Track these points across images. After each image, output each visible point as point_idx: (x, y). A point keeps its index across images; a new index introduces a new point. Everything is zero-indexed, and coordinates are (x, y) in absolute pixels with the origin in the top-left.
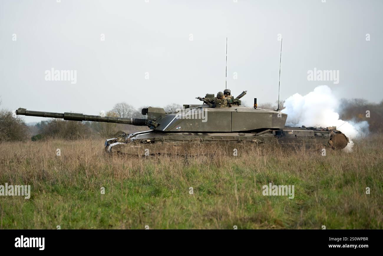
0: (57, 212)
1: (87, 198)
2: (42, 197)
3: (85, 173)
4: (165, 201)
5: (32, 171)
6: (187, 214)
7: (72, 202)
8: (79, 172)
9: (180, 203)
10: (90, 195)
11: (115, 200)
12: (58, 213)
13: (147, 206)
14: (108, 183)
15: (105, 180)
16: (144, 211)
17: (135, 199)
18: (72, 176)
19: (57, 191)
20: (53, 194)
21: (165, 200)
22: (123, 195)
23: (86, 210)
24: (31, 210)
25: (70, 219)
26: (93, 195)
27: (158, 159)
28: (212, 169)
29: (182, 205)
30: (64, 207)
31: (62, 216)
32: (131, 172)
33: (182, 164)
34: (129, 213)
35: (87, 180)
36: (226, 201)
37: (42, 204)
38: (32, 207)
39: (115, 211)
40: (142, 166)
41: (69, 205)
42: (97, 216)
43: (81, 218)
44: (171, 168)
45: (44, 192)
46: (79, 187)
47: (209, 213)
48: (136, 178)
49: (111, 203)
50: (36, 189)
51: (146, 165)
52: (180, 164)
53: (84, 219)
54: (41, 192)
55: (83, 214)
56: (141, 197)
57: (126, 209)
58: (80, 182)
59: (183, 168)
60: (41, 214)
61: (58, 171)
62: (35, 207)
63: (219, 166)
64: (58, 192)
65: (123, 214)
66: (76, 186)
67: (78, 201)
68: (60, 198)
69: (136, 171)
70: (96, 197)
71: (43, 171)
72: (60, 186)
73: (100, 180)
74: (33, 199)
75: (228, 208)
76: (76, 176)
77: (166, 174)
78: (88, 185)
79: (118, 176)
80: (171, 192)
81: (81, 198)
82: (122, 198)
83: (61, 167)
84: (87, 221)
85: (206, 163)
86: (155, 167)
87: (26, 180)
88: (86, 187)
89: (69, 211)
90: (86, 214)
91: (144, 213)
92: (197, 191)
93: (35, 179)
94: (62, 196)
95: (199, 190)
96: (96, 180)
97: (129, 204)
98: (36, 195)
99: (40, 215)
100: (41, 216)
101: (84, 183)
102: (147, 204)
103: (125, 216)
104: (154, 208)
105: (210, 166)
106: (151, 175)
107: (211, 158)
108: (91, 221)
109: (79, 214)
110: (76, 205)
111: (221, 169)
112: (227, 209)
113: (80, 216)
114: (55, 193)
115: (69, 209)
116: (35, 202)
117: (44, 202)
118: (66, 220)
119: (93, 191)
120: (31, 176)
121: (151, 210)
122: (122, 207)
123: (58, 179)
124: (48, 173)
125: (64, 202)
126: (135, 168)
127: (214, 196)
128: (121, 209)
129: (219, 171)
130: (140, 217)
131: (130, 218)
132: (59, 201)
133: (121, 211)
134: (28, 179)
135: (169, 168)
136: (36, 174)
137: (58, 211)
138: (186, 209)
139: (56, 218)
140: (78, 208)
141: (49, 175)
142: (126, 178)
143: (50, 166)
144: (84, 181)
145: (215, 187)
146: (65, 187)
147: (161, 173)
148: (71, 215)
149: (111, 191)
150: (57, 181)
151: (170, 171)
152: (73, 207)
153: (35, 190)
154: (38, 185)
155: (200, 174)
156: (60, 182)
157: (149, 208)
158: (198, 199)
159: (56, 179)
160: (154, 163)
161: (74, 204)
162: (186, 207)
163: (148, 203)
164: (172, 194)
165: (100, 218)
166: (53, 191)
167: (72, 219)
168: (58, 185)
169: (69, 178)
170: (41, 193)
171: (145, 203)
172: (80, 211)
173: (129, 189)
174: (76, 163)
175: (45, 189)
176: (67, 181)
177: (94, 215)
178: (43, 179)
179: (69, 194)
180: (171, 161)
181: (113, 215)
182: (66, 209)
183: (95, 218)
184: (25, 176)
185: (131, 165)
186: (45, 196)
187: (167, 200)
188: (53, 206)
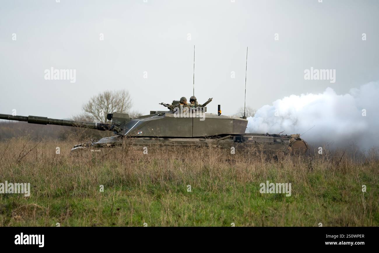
1: (211, 200)
2: (168, 196)
3: (208, 175)
4: (288, 207)
5: (159, 172)
6: (311, 220)
7: (196, 203)
8: (203, 174)
9: (304, 208)
10: (214, 197)
11: (238, 203)
12: (183, 213)
13: (270, 210)
14: (231, 185)
15: (228, 183)
16: (267, 215)
17: (257, 202)
18: (196, 177)
19: (182, 191)
20: (178, 194)
21: (287, 205)
22: (246, 198)
23: (210, 211)
24: (158, 209)
25: (195, 220)
26: (216, 197)
27: (282, 164)
28: (338, 176)
29: (306, 211)
30: (189, 207)
31: (186, 216)
32: (254, 176)
33: (306, 169)
34: (252, 217)
35: (211, 181)
36: (352, 209)
37: (169, 203)
38: (159, 206)
39: (238, 214)
40: (265, 170)
41: (194, 206)
42: (220, 217)
43: (205, 219)
44: (295, 172)
45: (170, 192)
46: (203, 188)
47: (334, 220)
48: (258, 181)
49: (233, 205)
51: (269, 170)
52: (303, 169)
53: (208, 220)
54: (167, 191)
55: (207, 215)
56: (263, 201)
57: (248, 213)
58: (205, 184)
59: (307, 173)
60: (168, 213)
61: (183, 172)
62: (162, 206)
63: (345, 173)
65: (245, 217)
66: (200, 187)
67: (202, 202)
68: (185, 198)
69: (259, 175)
70: (219, 199)
71: (170, 171)
73: (224, 183)
74: (160, 198)
75: (355, 217)
76: (200, 177)
77: (289, 179)
78: (212, 187)
79: (240, 179)
80: (295, 198)
81: (205, 199)
82: (245, 200)
83: (186, 169)
84: (211, 223)
85: (331, 170)
86: (278, 171)
87: (154, 180)
88: (209, 188)
89: (193, 212)
90: (210, 215)
91: (266, 217)
92: (322, 198)
93: (162, 179)
94: (187, 196)
95: (323, 197)
96: (219, 182)
97: (252, 207)
98: (163, 195)
99: (166, 214)
100: (167, 215)
101: (208, 184)
102: (269, 208)
103: (248, 219)
104: (276, 213)
105: (335, 173)
106: (274, 179)
107: (337, 164)
108: (214, 222)
109: (203, 215)
110: (200, 206)
111: (347, 176)
112: (353, 217)
113: (204, 217)
114: (181, 193)
115: (193, 209)
116: (162, 202)
117: (170, 201)
118: (191, 220)
119: (216, 193)
120: (159, 176)
121: (274, 215)
122: (245, 210)
123: (183, 180)
124: (173, 174)
125: (189, 202)
126: (258, 172)
127: (340, 203)
128: (243, 212)
129: (344, 178)
130: (262, 221)
131: (252, 221)
132: (184, 201)
133: (244, 214)
134: (156, 179)
135: (292, 173)
136: (162, 174)
137: (183, 211)
138: (310, 215)
139: (181, 218)
140: (202, 208)
141: (175, 175)
142: (249, 181)
143: (176, 167)
144: (207, 183)
145: (341, 195)
147: (284, 178)
148: (195, 216)
149: (234, 194)
150: (182, 182)
151: (294, 177)
152: (197, 207)
153: (162, 190)
154: (165, 184)
155: (324, 180)
156: (185, 183)
157: (272, 212)
158: (323, 205)
159: (182, 180)
160: (277, 167)
161: (199, 205)
162: (310, 213)
163: (271, 207)
164: (295, 199)
165: (223, 220)
166: (178, 191)
167: (196, 220)
168: (183, 185)
169: (193, 179)
170: (167, 193)
171: (268, 207)
172: (204, 212)
173: (252, 192)
174: (200, 165)
175: (171, 189)
176: (192, 182)
177: (218, 216)
178: (169, 179)
179: (193, 195)
180: (294, 166)
181: (236, 218)
182: (190, 209)
183: (219, 220)
184: (153, 176)
185: (254, 169)
186: (171, 196)
187: (290, 205)
188: (178, 206)
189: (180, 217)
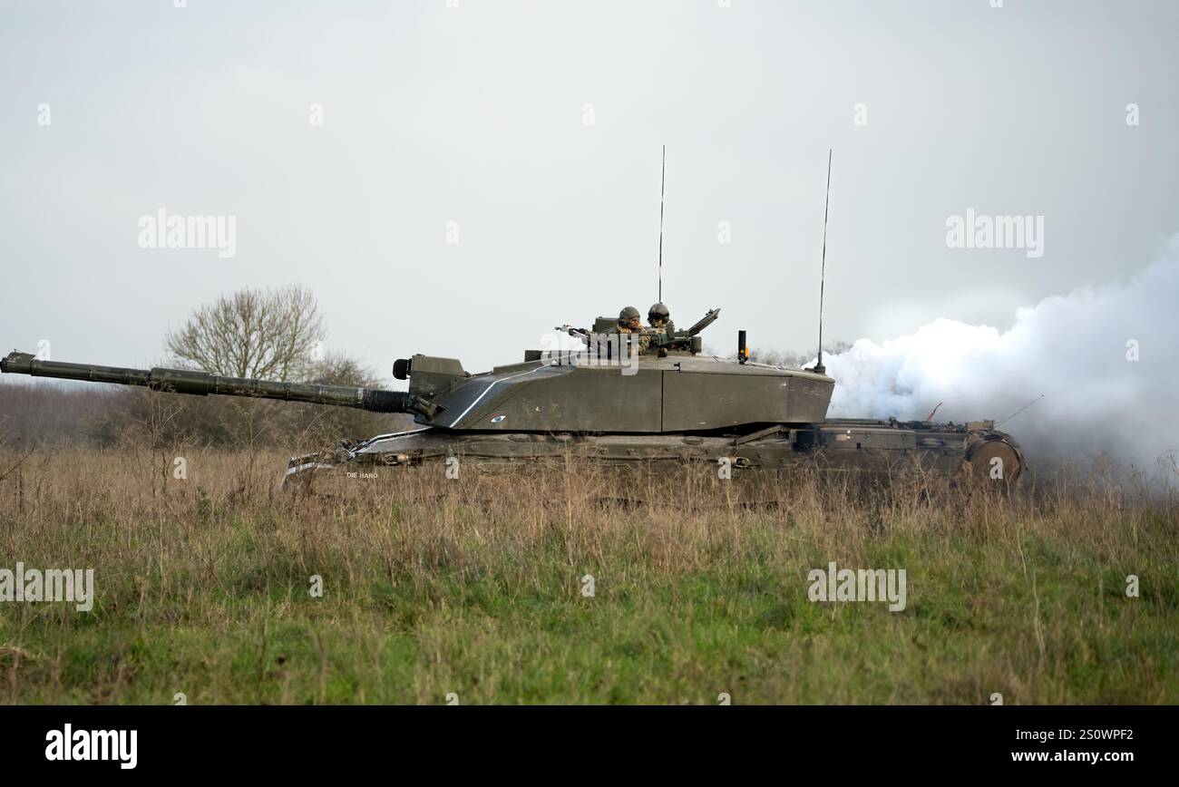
0: (482, 667)
1: (571, 627)
2: (438, 618)
3: (563, 550)
4: (808, 645)
5: (410, 542)
6: (879, 686)
7: (525, 638)
8: (547, 548)
9: (856, 650)
10: (580, 618)
11: (654, 636)
12: (485, 670)
13: (754, 656)
14: (632, 581)
15: (624, 574)
16: (743, 674)
17: (715, 633)
18: (525, 557)
19: (481, 602)
20: (469, 610)
21: (807, 641)
22: (679, 621)
23: (568, 663)
24: (406, 658)
25: (521, 690)
26: (588, 618)
27: (789, 514)
28: (959, 550)
29: (862, 660)
30: (503, 651)
31: (495, 679)
32: (703, 551)
33: (863, 530)
34: (698, 678)
35: (570, 570)
36: (1003, 650)
37: (439, 639)
38: (409, 649)
39: (656, 671)
40: (738, 533)
41: (518, 647)
42: (601, 682)
43: (553, 688)
44: (829, 539)
45: (443, 604)
46: (545, 591)
47: (948, 685)
48: (717, 569)
49: (641, 644)
50: (421, 594)
51: (750, 532)
52: (855, 529)
53: (561, 690)
54: (435, 603)
55: (559, 675)
56: (733, 628)
57: (687, 665)
58: (551, 579)
59: (867, 542)
60: (436, 671)
61: (483, 542)
62: (419, 649)
63: (981, 541)
64: (484, 604)
65: (678, 680)
66: (539, 588)
67: (544, 633)
68: (490, 623)
69: (720, 549)
70: (596, 625)
71: (442, 539)
72: (490, 587)
74: (412, 625)
75: (1011, 675)
76: (537, 558)
77: (813, 557)
78: (574, 586)
79: (663, 561)
80: (830, 616)
81: (552, 626)
82: (676, 629)
83: (495, 531)
85: (940, 530)
86: (778, 538)
87: (393, 567)
88: (566, 592)
89: (515, 664)
90: (567, 675)
92: (912, 617)
93: (418, 563)
94: (496, 617)
95: (917, 614)
96: (596, 571)
97: (699, 647)
98: (421, 613)
99: (432, 673)
100: (435, 676)
101: (562, 579)
102: (752, 650)
103: (685, 684)
104: (773, 666)
105: (953, 539)
106: (766, 563)
107: (957, 513)
108: (582, 697)
109: (547, 674)
110: (537, 646)
111: (988, 550)
113: (548, 680)
114: (477, 609)
115: (516, 657)
116: (418, 635)
117: (443, 633)
118: (508, 691)
119: (587, 607)
121: (764, 671)
122: (675, 657)
123: (484, 567)
124: (454, 548)
125: (503, 636)
126: (717, 540)
127: (966, 635)
128: (672, 663)
129: (980, 556)
130: (731, 688)
132: (487, 633)
133: (672, 671)
134: (400, 565)
135: (821, 541)
136: (420, 549)
137: (486, 664)
138: (877, 671)
139: (479, 684)
140: (544, 655)
141: (459, 553)
142: (690, 568)
143: (461, 527)
144: (560, 576)
145: (969, 606)
146: (506, 592)
148: (521, 677)
149: (643, 609)
150: (483, 571)
152: (528, 652)
153: (418, 597)
154: (428, 581)
156: (491, 575)
157: (760, 663)
158: (914, 640)
159: (480, 566)
160: (776, 525)
161: (533, 644)
162: (875, 663)
163: (755, 648)
165: (609, 688)
166: (470, 601)
168: (485, 583)
169: (517, 564)
170: (435, 607)
171: (748, 648)
172: (548, 665)
173: (698, 601)
174: (538, 519)
175: (446, 595)
176: (512, 572)
177: (592, 678)
178: (440, 564)
179: (515, 614)
180: (828, 519)
181: (647, 682)
182: (507, 658)
183: (595, 688)
184: (390, 555)
185: (704, 531)
186: (448, 617)
187: (815, 640)
188: (469, 647)
189: (475, 681)
